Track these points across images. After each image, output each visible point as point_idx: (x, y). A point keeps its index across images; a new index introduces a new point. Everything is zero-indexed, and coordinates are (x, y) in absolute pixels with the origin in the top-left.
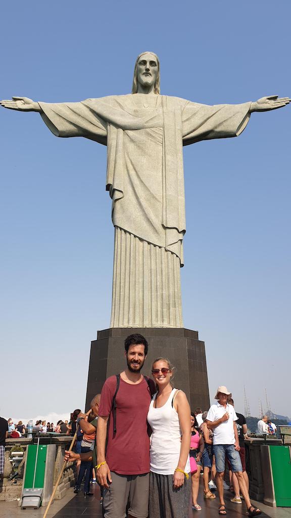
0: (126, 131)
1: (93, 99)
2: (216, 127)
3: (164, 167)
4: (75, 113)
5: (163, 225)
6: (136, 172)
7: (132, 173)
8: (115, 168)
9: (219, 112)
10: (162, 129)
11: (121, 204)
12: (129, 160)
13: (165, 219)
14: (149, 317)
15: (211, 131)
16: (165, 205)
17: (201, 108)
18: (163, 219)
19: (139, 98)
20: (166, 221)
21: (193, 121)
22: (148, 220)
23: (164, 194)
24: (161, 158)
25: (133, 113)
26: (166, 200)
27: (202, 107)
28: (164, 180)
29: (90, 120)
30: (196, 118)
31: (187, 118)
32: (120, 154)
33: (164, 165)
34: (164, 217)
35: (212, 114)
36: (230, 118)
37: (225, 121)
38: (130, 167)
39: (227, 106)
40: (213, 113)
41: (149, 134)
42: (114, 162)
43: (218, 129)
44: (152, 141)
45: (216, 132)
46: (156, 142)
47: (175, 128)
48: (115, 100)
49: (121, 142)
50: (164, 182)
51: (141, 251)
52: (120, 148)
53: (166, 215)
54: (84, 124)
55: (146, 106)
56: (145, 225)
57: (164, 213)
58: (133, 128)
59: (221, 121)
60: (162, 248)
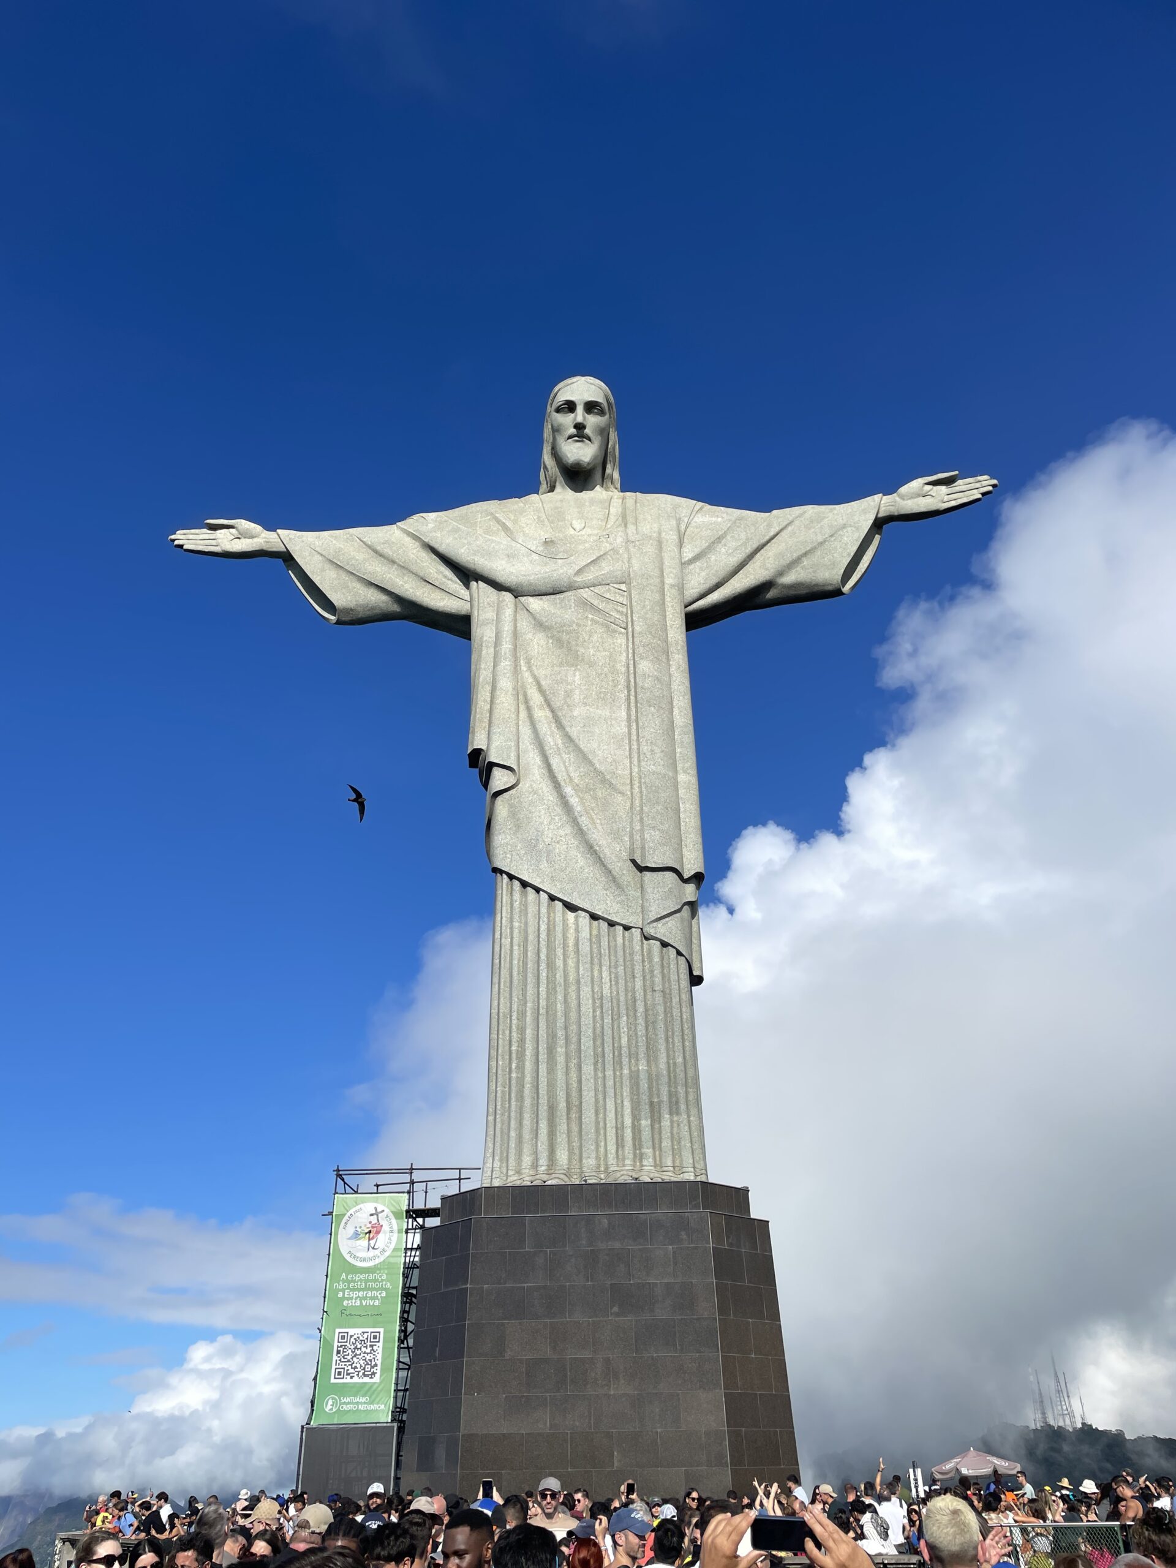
0: (523, 599)
1: (432, 516)
2: (781, 573)
3: (632, 693)
4: (381, 556)
5: (633, 861)
6: (553, 711)
7: (542, 715)
8: (492, 702)
9: (790, 528)
10: (623, 587)
11: (511, 806)
12: (531, 680)
13: (638, 844)
14: (598, 1147)
15: (767, 585)
16: (637, 802)
17: (735, 522)
18: (632, 844)
19: (558, 504)
20: (643, 848)
21: (713, 558)
22: (591, 849)
23: (636, 770)
24: (623, 669)
25: (541, 549)
26: (640, 787)
27: (740, 519)
28: (634, 732)
29: (422, 574)
30: (723, 550)
31: (697, 551)
32: (505, 664)
33: (633, 688)
34: (637, 837)
35: (767, 538)
36: (821, 544)
37: (805, 554)
38: (536, 698)
39: (811, 510)
40: (772, 534)
41: (585, 604)
42: (488, 688)
43: (789, 579)
44: (596, 622)
45: (784, 586)
46: (607, 627)
47: (663, 583)
48: (492, 514)
49: (507, 628)
50: (634, 737)
51: (571, 942)
52: (506, 646)
53: (642, 831)
54: (407, 586)
55: (578, 525)
56: (581, 861)
57: (637, 827)
58: (543, 589)
59: (795, 555)
60: (633, 929)
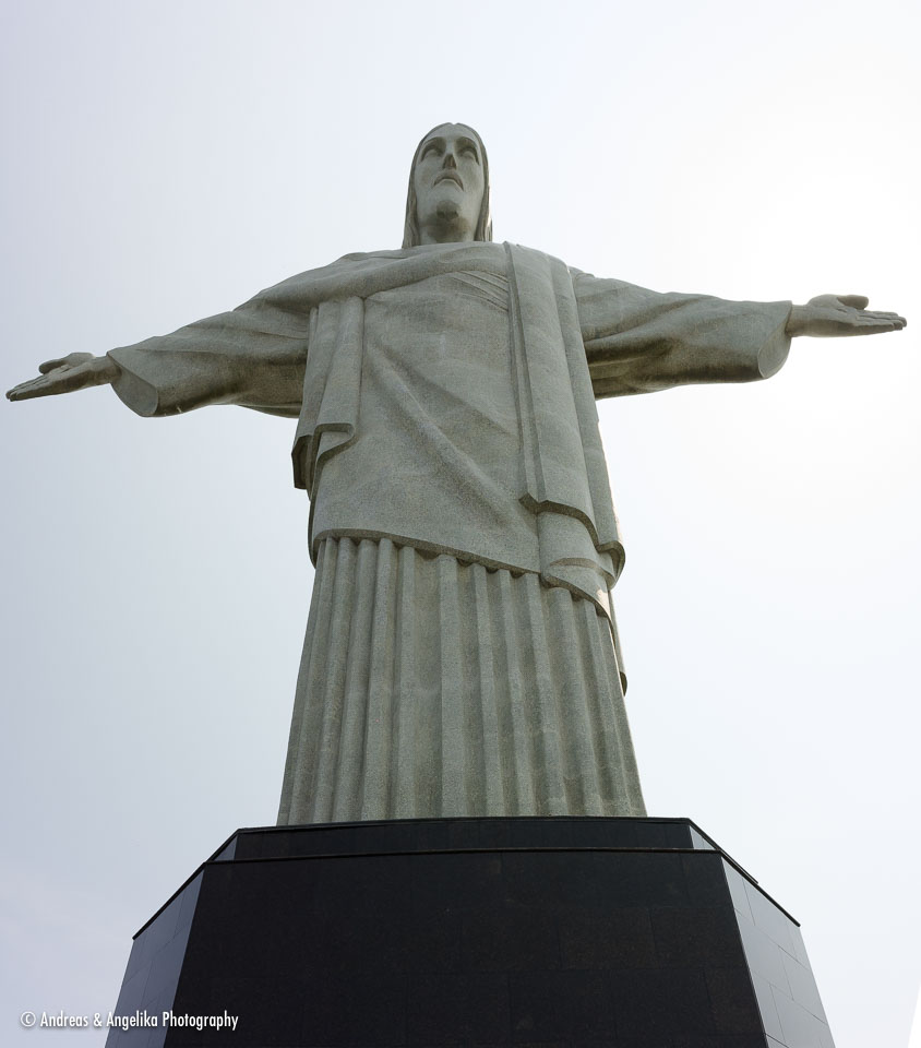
0: (374, 296)
2: (690, 333)
3: (517, 352)
4: (210, 327)
5: (525, 499)
10: (503, 278)
11: (343, 465)
12: (379, 352)
13: (531, 479)
16: (528, 441)
21: (611, 305)
22: (460, 485)
23: (525, 414)
24: (506, 337)
26: (533, 429)
28: (522, 383)
30: (621, 301)
31: (592, 293)
32: (346, 346)
33: (519, 348)
34: (531, 474)
35: (672, 302)
36: (735, 318)
37: (718, 321)
38: (385, 363)
40: (675, 301)
41: (455, 285)
42: (323, 380)
49: (351, 320)
50: (522, 388)
52: (349, 333)
53: (538, 467)
54: (236, 343)
56: (444, 500)
57: (529, 463)
59: (707, 320)
60: (527, 575)
